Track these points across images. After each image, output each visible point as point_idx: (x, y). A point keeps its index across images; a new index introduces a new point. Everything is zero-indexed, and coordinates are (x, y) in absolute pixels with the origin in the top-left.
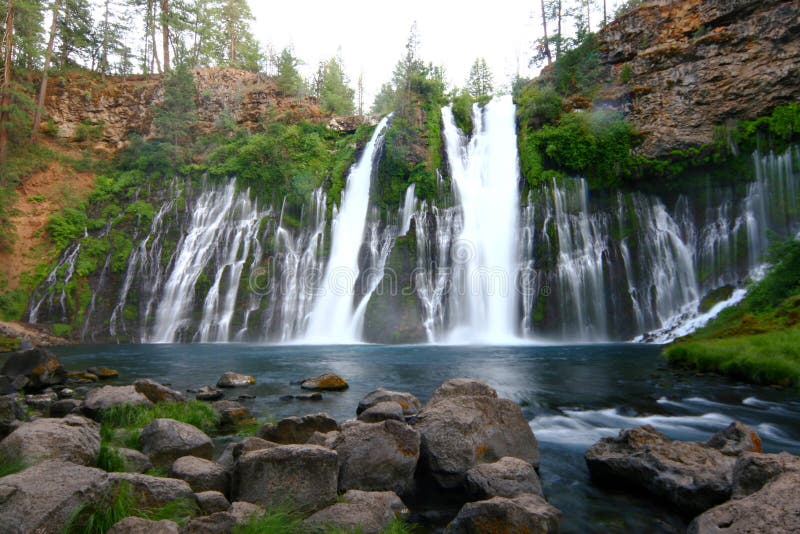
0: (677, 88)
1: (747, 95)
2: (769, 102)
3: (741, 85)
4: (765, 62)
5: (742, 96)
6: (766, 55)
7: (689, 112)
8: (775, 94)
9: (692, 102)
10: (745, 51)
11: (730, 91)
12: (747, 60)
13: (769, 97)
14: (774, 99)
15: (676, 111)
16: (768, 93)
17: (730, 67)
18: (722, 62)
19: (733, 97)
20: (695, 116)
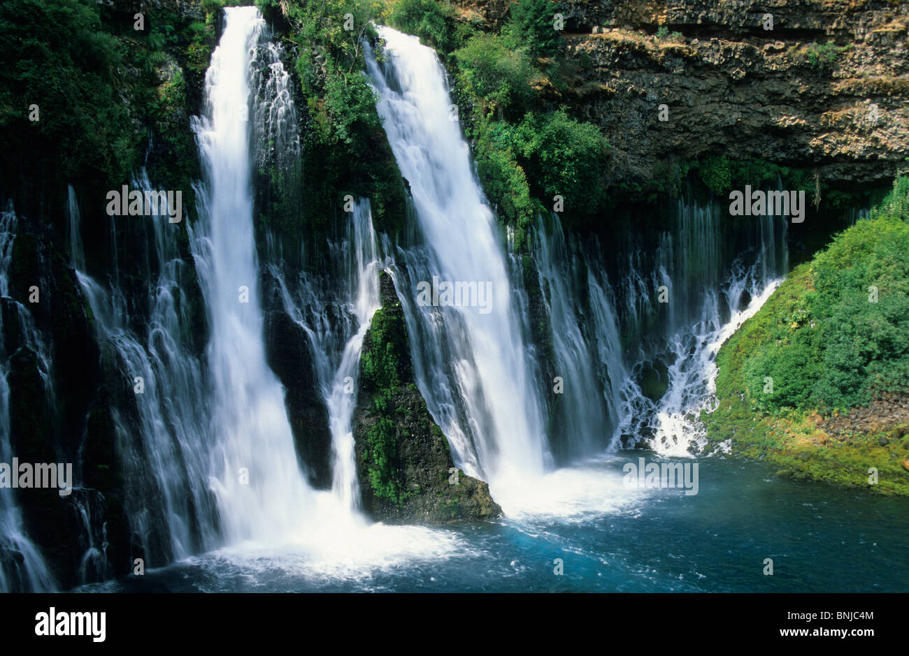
0: (639, 102)
1: (694, 133)
2: (709, 145)
3: (693, 119)
4: (717, 99)
5: (690, 131)
6: (721, 91)
7: (642, 135)
8: (715, 139)
9: (648, 124)
10: (703, 79)
11: (682, 122)
12: (703, 90)
13: (710, 141)
14: (714, 143)
15: (632, 132)
16: (711, 136)
17: (689, 94)
18: (684, 84)
19: (682, 130)
20: (646, 142)
